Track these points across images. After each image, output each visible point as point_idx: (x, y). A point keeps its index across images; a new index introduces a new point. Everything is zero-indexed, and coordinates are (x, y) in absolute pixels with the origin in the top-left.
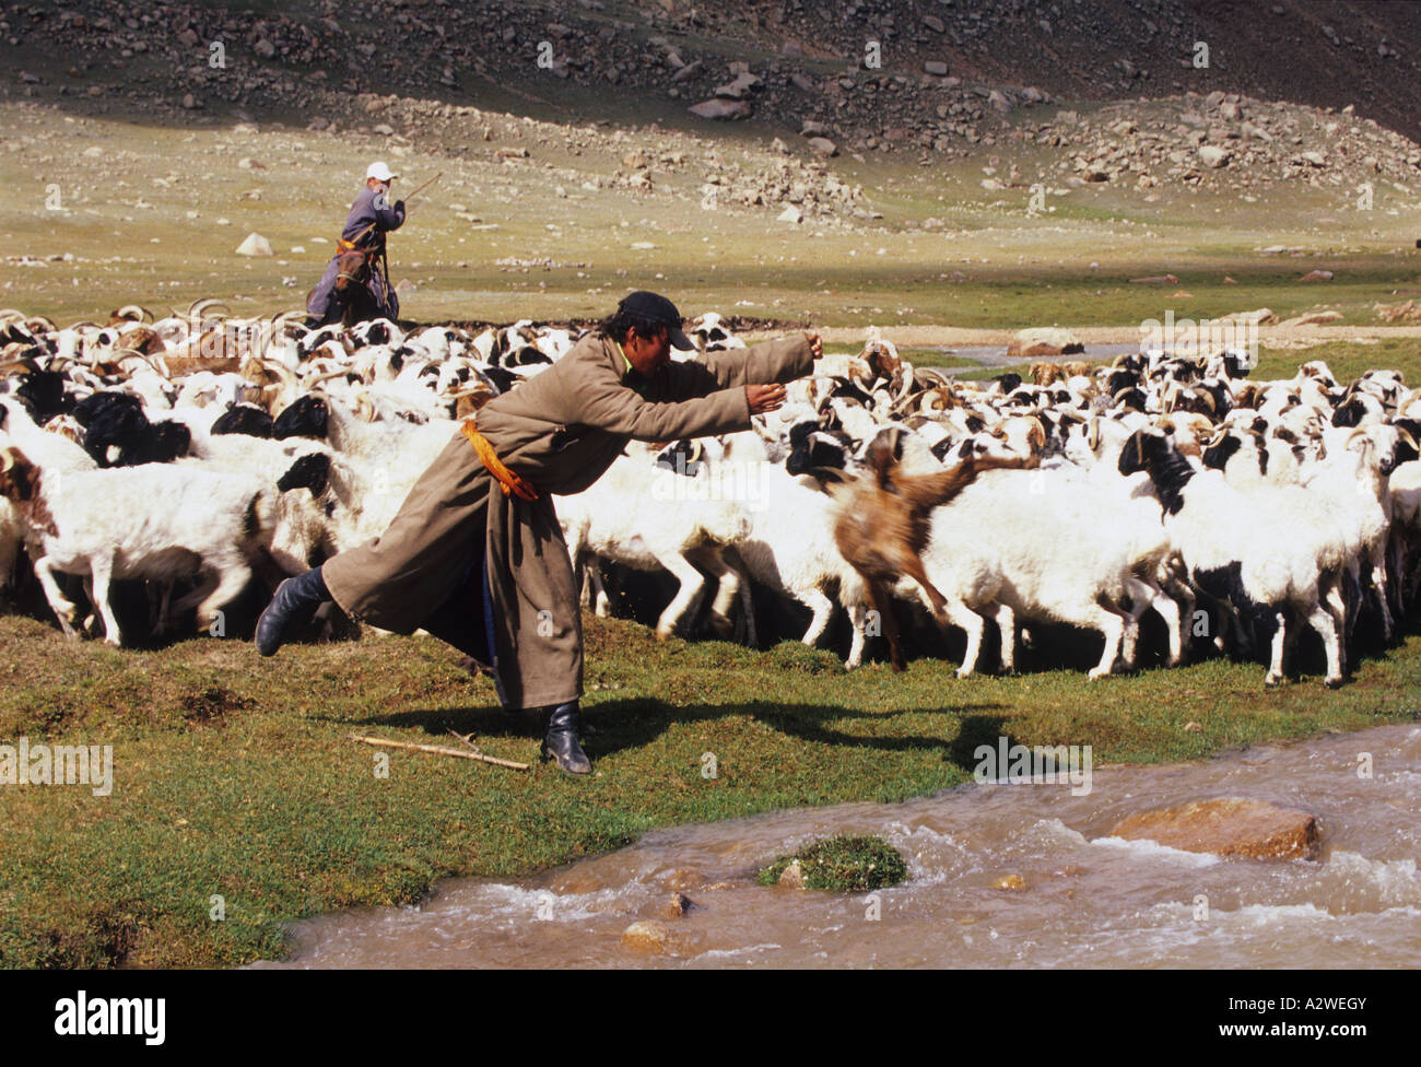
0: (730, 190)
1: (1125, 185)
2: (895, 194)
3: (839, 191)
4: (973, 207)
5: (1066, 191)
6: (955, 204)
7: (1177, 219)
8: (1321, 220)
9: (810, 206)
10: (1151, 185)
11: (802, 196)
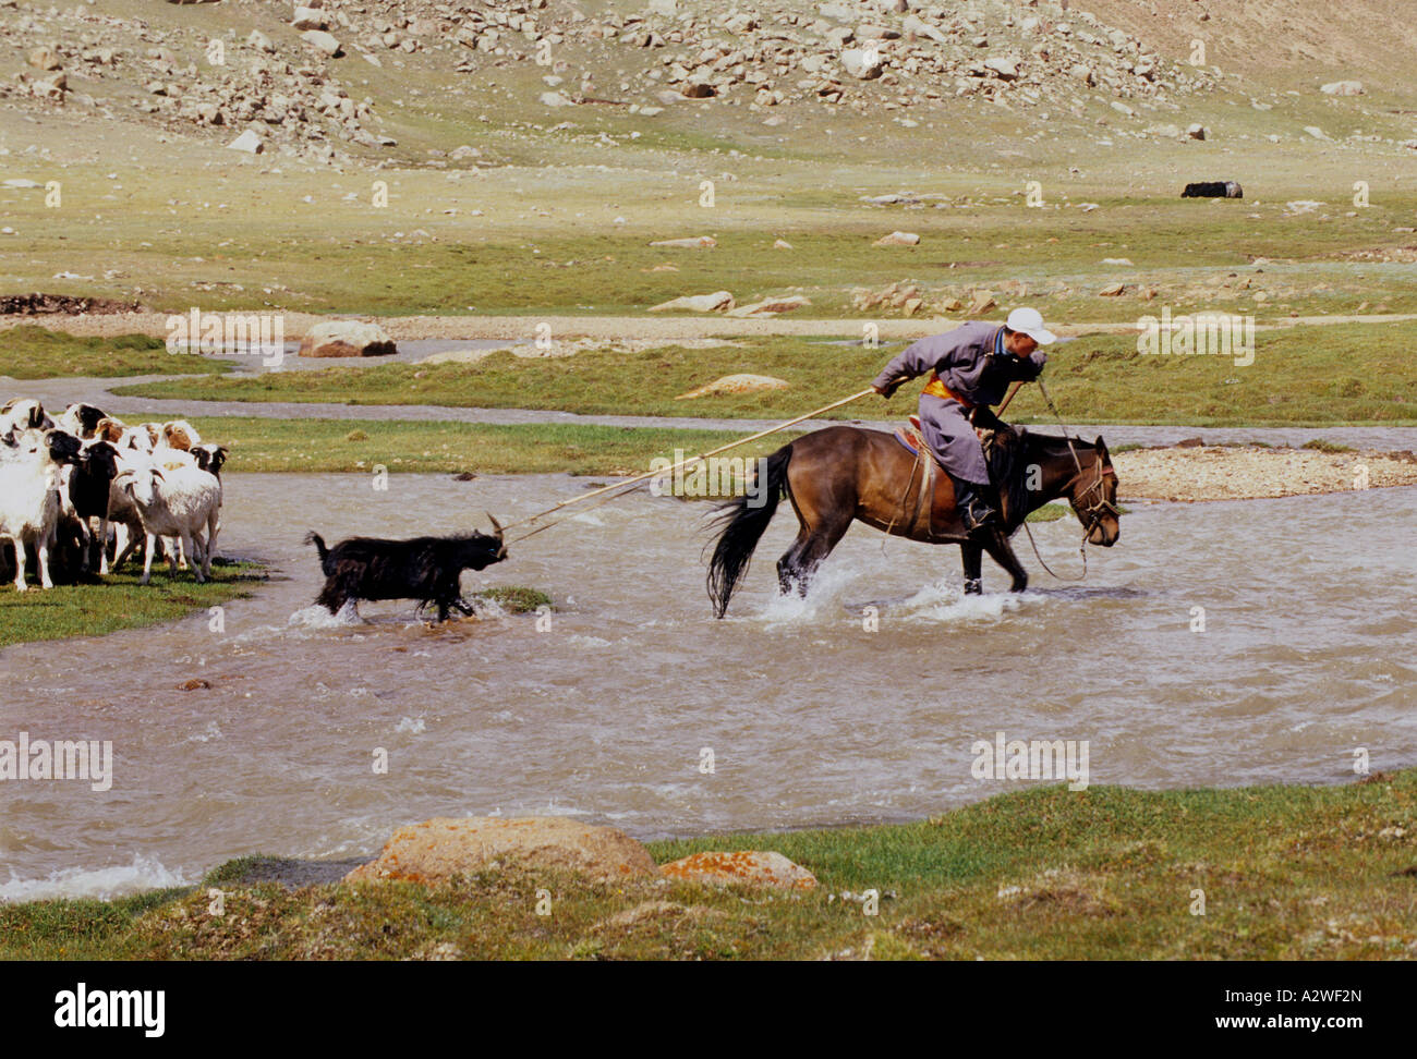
0: (178, 103)
1: (738, 102)
2: (419, 111)
3: (338, 106)
4: (526, 132)
5: (658, 110)
6: (502, 127)
7: (806, 150)
8: (1004, 153)
9: (291, 128)
10: (775, 103)
11: (281, 113)
